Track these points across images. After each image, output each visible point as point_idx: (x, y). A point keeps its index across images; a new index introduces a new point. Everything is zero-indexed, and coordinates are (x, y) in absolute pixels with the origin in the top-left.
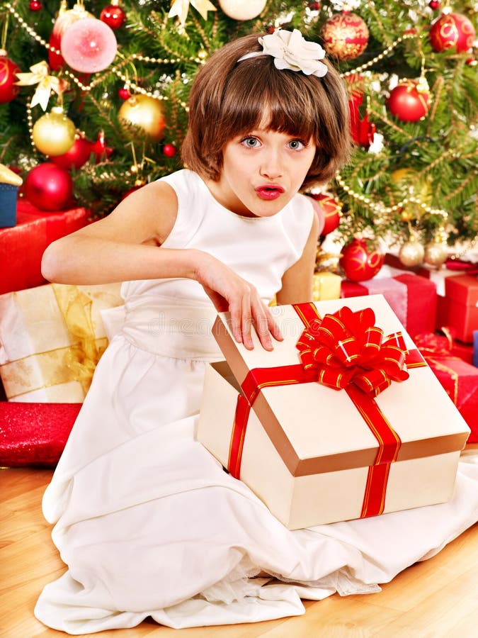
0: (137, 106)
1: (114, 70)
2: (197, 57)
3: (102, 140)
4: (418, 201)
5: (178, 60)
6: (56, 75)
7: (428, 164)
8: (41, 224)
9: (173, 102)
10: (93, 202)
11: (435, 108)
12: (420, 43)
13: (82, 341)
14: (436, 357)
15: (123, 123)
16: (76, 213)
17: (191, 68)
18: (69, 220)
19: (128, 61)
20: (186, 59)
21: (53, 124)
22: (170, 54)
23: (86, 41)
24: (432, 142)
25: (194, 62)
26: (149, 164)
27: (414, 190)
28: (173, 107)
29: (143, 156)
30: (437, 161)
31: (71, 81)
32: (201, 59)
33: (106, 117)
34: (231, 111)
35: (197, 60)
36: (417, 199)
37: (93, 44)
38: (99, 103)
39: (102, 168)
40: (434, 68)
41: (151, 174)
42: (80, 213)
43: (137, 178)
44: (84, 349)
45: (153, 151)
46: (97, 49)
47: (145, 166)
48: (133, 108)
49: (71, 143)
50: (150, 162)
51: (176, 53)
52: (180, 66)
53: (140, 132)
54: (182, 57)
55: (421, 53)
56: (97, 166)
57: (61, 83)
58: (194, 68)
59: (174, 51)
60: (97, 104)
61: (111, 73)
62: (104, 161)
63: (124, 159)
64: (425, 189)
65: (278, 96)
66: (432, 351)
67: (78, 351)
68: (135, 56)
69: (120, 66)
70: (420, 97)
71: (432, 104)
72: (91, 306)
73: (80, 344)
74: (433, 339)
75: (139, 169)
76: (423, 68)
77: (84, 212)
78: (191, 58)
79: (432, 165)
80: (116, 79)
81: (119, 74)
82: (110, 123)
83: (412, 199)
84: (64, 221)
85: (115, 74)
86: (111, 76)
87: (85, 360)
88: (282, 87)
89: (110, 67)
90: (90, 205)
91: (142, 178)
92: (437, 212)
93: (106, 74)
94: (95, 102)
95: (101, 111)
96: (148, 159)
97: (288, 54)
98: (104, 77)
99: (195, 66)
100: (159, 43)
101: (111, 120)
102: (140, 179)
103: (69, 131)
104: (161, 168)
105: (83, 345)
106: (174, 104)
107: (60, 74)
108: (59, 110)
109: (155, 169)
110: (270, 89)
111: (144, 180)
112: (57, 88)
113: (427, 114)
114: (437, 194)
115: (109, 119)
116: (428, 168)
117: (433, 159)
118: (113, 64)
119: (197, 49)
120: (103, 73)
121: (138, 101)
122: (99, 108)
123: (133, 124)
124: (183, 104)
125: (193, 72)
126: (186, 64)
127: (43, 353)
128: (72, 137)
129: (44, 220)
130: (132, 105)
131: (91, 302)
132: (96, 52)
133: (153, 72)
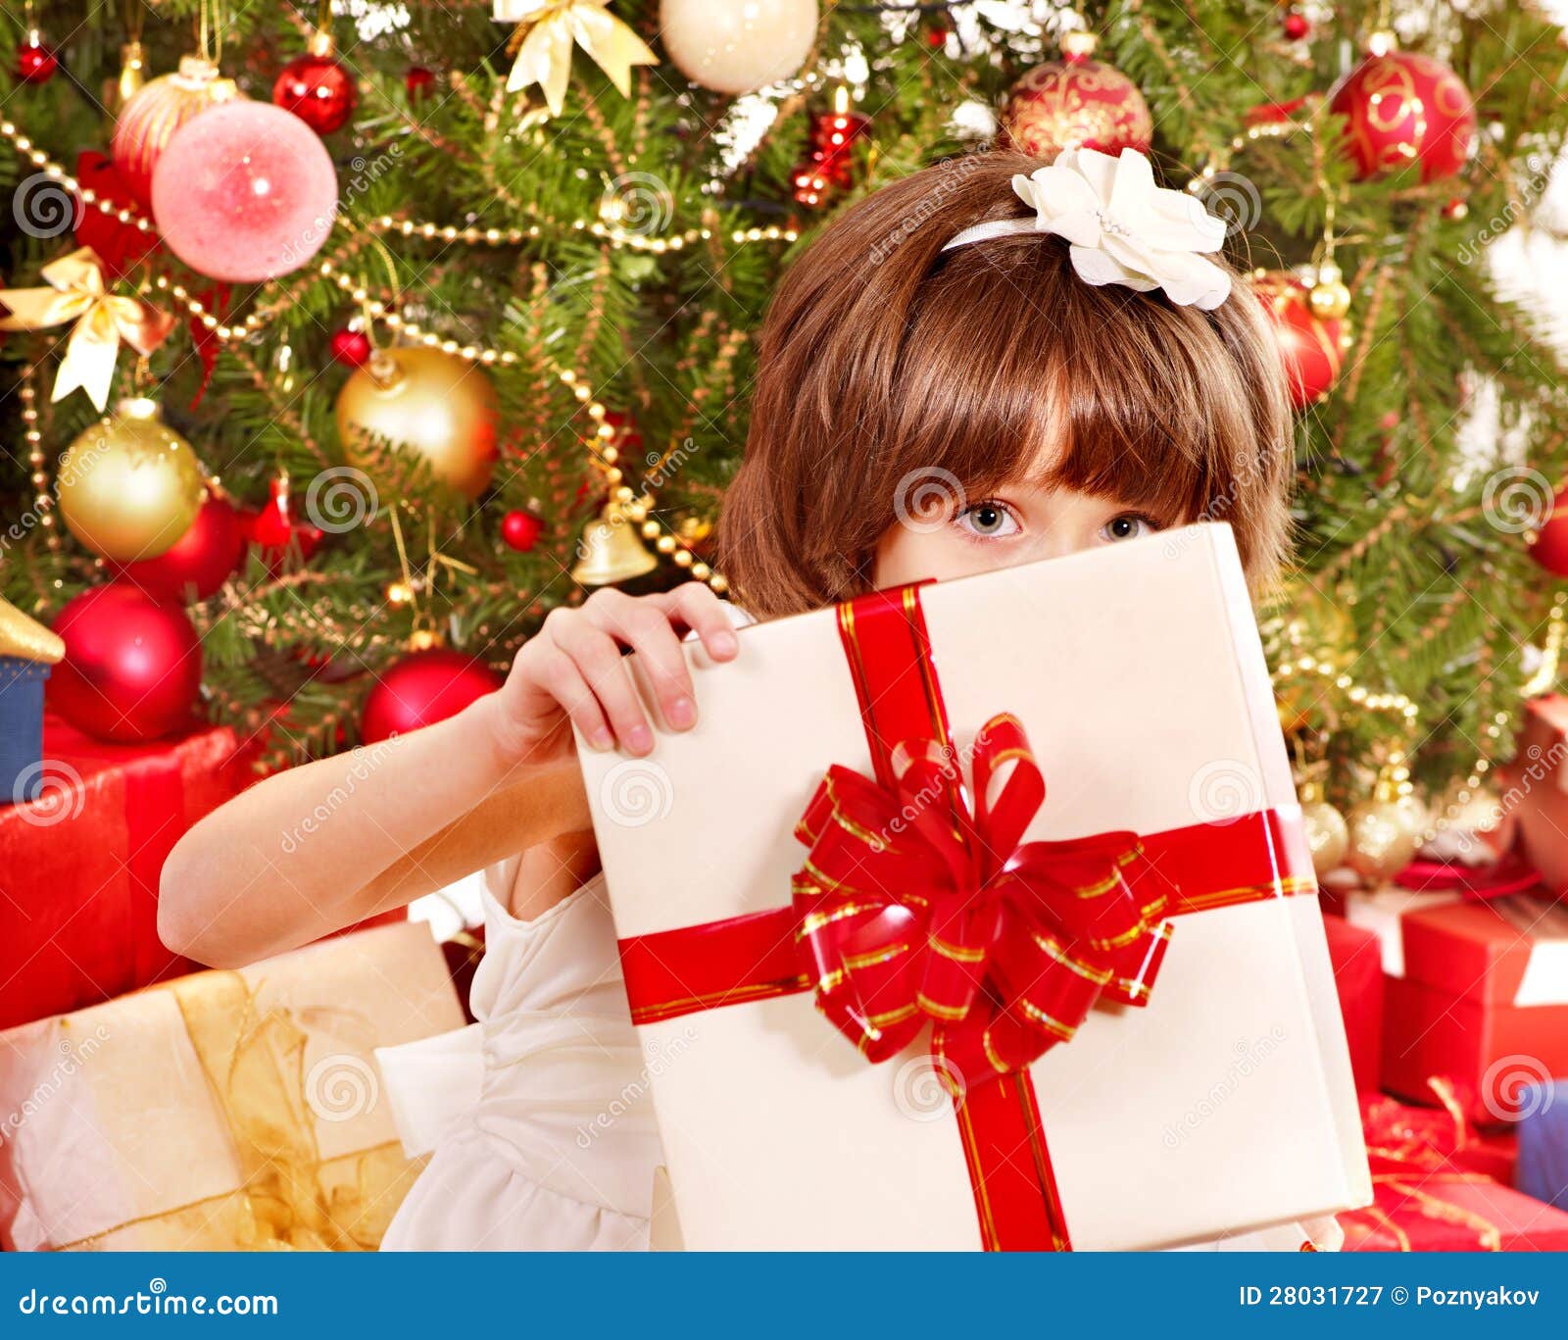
0: (400, 387)
1: (326, 269)
2: (597, 219)
3: (282, 501)
4: (1326, 669)
5: (534, 231)
6: (129, 293)
7: (1345, 546)
8: (111, 787)
9: (533, 370)
10: (258, 708)
11: (1360, 362)
12: (1320, 151)
13: (279, 1168)
14: (1413, 1177)
15: (364, 444)
16: (209, 745)
17: (579, 255)
18: (188, 772)
19: (366, 239)
20: (562, 225)
21: (129, 451)
22: (515, 211)
23: (239, 179)
24: (1349, 473)
25: (586, 236)
26: (452, 577)
27: (1303, 634)
28: (535, 387)
29: (432, 549)
30: (1372, 537)
31: (180, 308)
32: (609, 227)
33: (295, 425)
34: (932, 422)
35: (598, 230)
36: (1320, 661)
37: (261, 187)
38: (272, 381)
39: (291, 594)
40: (1358, 231)
41: (462, 610)
42: (219, 745)
43: (416, 622)
44: (285, 1197)
45: (459, 532)
46: (277, 203)
47: (437, 582)
48: (386, 395)
49: (190, 515)
50: (455, 570)
51: (531, 209)
52: (544, 252)
53: (416, 475)
54: (550, 220)
55: (1323, 184)
56: (272, 590)
57: (150, 317)
58: (590, 257)
59: (525, 202)
60: (266, 385)
61: (315, 279)
62: (293, 572)
63: (360, 561)
64: (1337, 628)
65: (1094, 372)
66: (1398, 1156)
67: (269, 1204)
68: (387, 222)
69: (341, 253)
70: (1318, 328)
71: (1352, 353)
72: (302, 1053)
73: (273, 1180)
74: (1398, 1118)
75: (420, 594)
76: (1328, 235)
77: (233, 745)
78: (579, 224)
79: (1358, 550)
80: (336, 299)
81: (344, 281)
82: (310, 444)
83: (1307, 663)
84: (175, 775)
85: (332, 282)
86: (318, 288)
87: (294, 1232)
88: (1107, 344)
89: (313, 260)
90: (253, 717)
91: (432, 623)
92: (1386, 702)
93: (302, 285)
94: (257, 376)
95: (278, 405)
96: (445, 560)
97: (1115, 233)
98: (296, 296)
99: (589, 249)
100: (479, 178)
101: (312, 436)
102: (424, 626)
103: (180, 474)
104: (494, 588)
105: (283, 1183)
106: (538, 378)
107: (145, 287)
108: (142, 408)
109: (474, 594)
110: (1069, 350)
111: (437, 629)
112: (135, 335)
113: (1334, 386)
114: (1376, 643)
115: (304, 432)
116: (1344, 560)
117: (1358, 529)
118: (323, 253)
119: (593, 193)
120: (290, 279)
121: (401, 370)
122: (273, 396)
123: (395, 447)
124: (568, 376)
125: (587, 269)
126: (564, 245)
127: (164, 1215)
128: (192, 498)
129: (118, 772)
130: (380, 384)
131: (304, 1041)
132: (273, 210)
133: (440, 272)
